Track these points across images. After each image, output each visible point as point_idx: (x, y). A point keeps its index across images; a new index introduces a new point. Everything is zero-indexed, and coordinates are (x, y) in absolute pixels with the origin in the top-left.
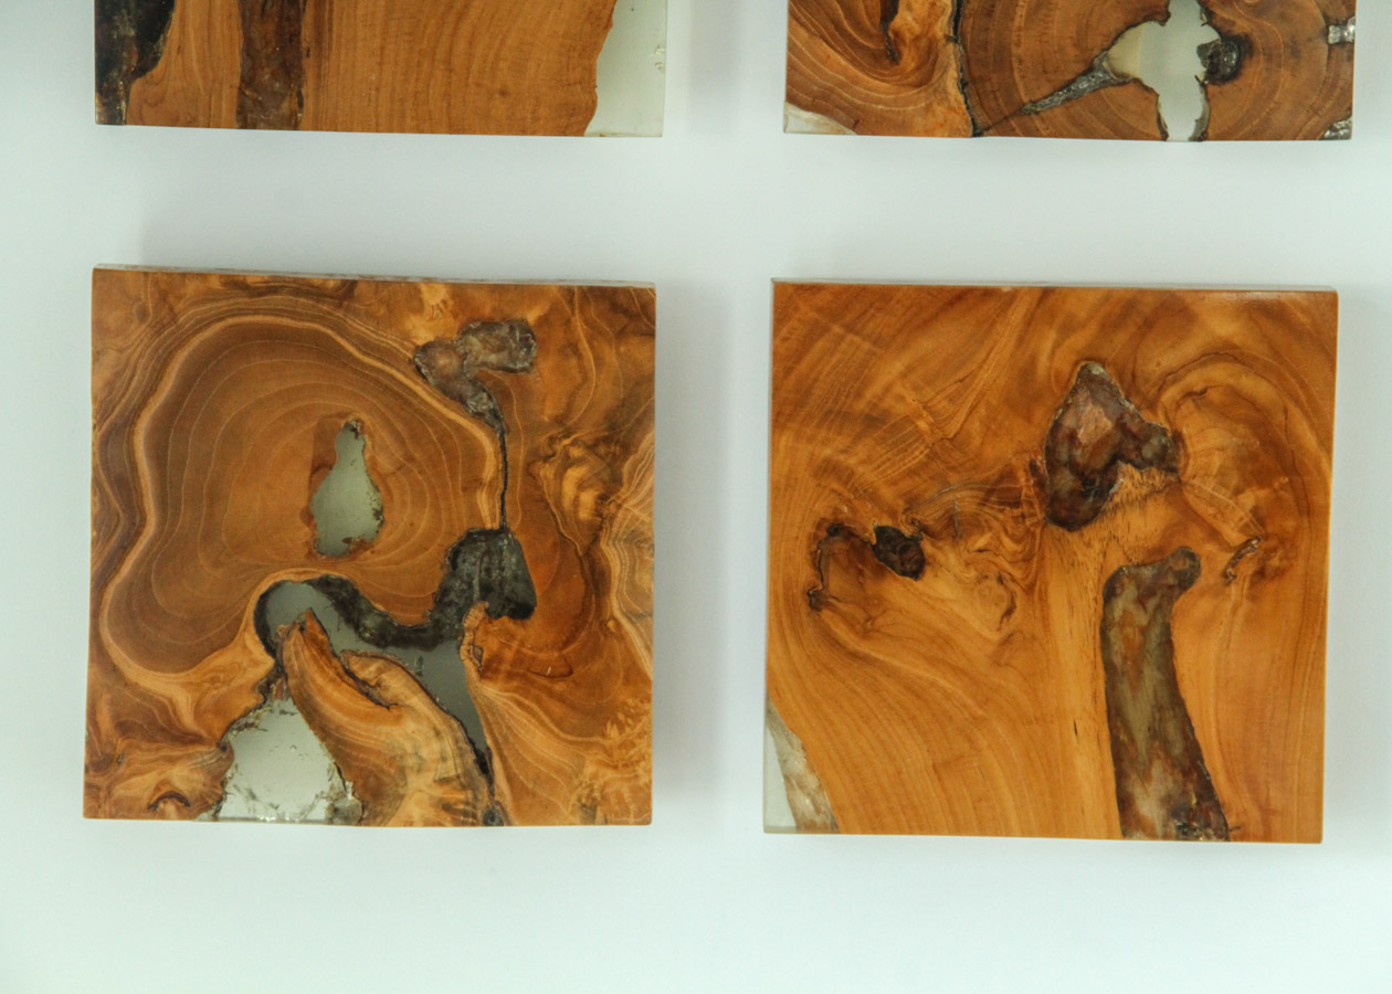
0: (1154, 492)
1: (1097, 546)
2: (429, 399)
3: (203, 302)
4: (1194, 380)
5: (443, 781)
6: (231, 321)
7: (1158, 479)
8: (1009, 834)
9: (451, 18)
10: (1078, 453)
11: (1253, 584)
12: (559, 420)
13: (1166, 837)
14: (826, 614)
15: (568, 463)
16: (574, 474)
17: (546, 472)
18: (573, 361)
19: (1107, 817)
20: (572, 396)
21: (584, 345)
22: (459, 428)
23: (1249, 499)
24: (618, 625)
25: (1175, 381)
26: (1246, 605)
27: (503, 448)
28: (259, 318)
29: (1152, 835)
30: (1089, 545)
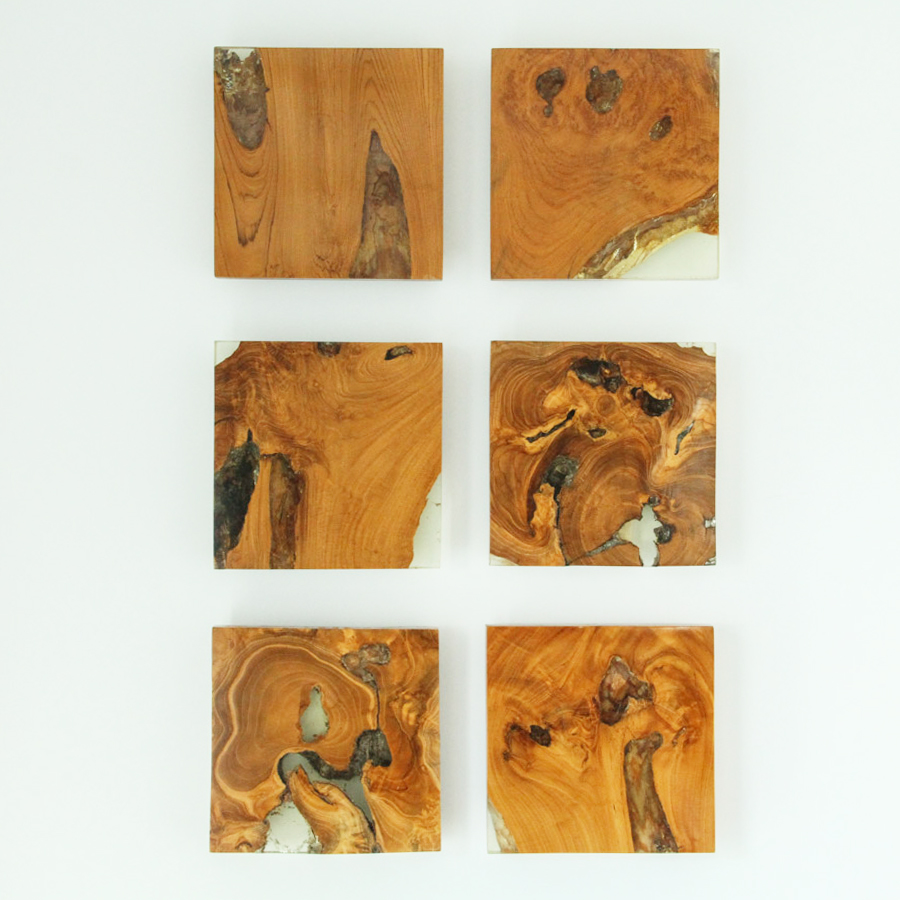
0: (643, 709)
1: (621, 732)
2: (346, 676)
3: (257, 639)
4: (658, 663)
5: (355, 835)
6: (267, 647)
7: (644, 703)
8: (588, 852)
9: (355, 523)
10: (612, 693)
11: (684, 746)
12: (400, 684)
13: (652, 852)
14: (511, 762)
15: (404, 701)
16: (407, 706)
17: (395, 705)
18: (406, 660)
19: (628, 843)
20: (405, 674)
21: (410, 654)
22: (359, 688)
23: (682, 711)
24: (426, 768)
25: (650, 663)
26: (682, 755)
27: (378, 696)
28: (279, 645)
29: (646, 851)
30: (618, 731)
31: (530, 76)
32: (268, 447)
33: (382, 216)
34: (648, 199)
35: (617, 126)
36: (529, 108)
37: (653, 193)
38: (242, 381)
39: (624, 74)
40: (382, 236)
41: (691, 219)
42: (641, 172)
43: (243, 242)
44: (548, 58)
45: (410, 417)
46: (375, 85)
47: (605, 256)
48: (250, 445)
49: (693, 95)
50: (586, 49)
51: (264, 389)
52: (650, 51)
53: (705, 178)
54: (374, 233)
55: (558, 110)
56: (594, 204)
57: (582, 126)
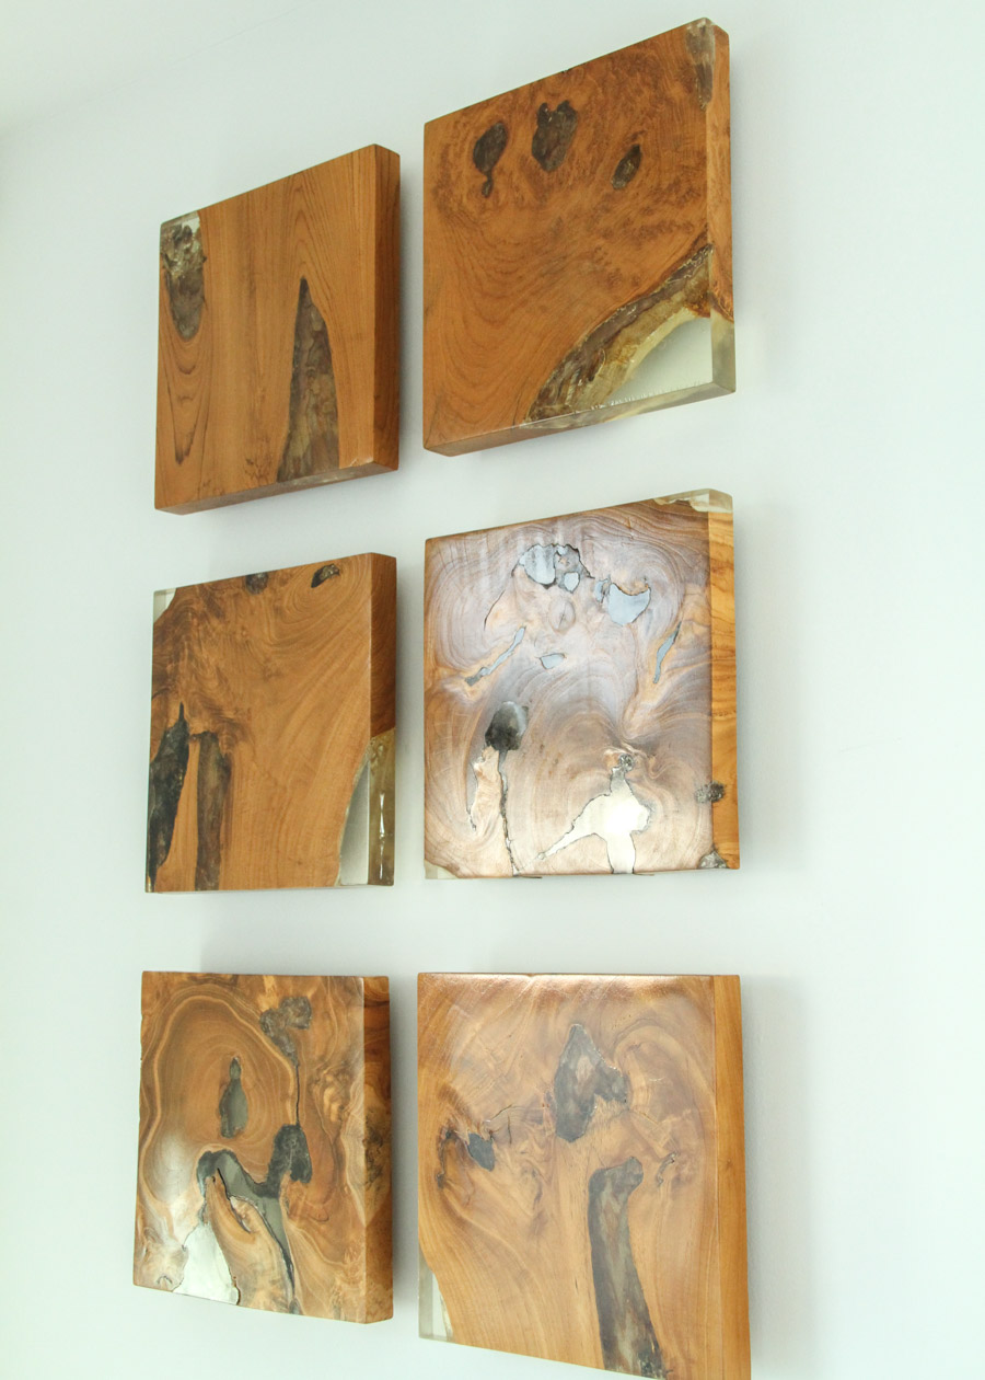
0: (614, 1116)
1: (584, 1153)
2: (266, 1044)
3: (181, 988)
4: (633, 1037)
5: (273, 1282)
6: (190, 999)
7: (616, 1107)
8: (542, 1357)
9: (278, 822)
10: (576, 1087)
11: (673, 1187)
12: (322, 1058)
13: (635, 1372)
14: (446, 1191)
15: (326, 1086)
16: (329, 1092)
17: (316, 1090)
18: (328, 1022)
19: (595, 1348)
20: (327, 1043)
21: (332, 1012)
22: (279, 1063)
23: (668, 1122)
24: (349, 1189)
25: (623, 1038)
26: (670, 1202)
27: (298, 1075)
28: (200, 997)
29: (627, 1371)
30: (580, 1152)
31: (467, 147)
32: (198, 726)
33: (316, 392)
34: (611, 281)
35: (570, 183)
36: (465, 192)
37: (618, 270)
38: (177, 640)
39: (579, 101)
40: (315, 418)
41: (678, 297)
42: (601, 242)
43: (179, 459)
44: (487, 113)
45: (336, 666)
46: (305, 218)
47: (562, 384)
48: (182, 723)
49: (669, 102)
50: (531, 84)
51: (196, 648)
52: (611, 57)
53: (688, 226)
54: (306, 415)
55: (499, 183)
56: (544, 309)
57: (529, 196)
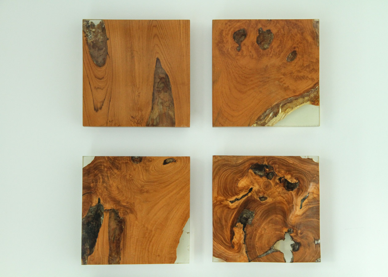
31: (230, 33)
32: (108, 206)
33: (162, 97)
34: (286, 89)
35: (271, 55)
36: (230, 47)
37: (288, 86)
38: (96, 175)
39: (274, 31)
40: (161, 107)
41: (306, 98)
42: (282, 76)
43: (96, 110)
44: (238, 24)
45: (175, 192)
46: (158, 37)
47: (266, 116)
48: (99, 205)
49: (307, 41)
50: (256, 20)
51: (106, 179)
52: (286, 21)
53: (312, 79)
54: (158, 105)
55: (244, 48)
56: (261, 92)
57: (255, 55)
